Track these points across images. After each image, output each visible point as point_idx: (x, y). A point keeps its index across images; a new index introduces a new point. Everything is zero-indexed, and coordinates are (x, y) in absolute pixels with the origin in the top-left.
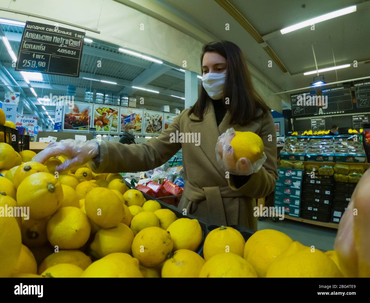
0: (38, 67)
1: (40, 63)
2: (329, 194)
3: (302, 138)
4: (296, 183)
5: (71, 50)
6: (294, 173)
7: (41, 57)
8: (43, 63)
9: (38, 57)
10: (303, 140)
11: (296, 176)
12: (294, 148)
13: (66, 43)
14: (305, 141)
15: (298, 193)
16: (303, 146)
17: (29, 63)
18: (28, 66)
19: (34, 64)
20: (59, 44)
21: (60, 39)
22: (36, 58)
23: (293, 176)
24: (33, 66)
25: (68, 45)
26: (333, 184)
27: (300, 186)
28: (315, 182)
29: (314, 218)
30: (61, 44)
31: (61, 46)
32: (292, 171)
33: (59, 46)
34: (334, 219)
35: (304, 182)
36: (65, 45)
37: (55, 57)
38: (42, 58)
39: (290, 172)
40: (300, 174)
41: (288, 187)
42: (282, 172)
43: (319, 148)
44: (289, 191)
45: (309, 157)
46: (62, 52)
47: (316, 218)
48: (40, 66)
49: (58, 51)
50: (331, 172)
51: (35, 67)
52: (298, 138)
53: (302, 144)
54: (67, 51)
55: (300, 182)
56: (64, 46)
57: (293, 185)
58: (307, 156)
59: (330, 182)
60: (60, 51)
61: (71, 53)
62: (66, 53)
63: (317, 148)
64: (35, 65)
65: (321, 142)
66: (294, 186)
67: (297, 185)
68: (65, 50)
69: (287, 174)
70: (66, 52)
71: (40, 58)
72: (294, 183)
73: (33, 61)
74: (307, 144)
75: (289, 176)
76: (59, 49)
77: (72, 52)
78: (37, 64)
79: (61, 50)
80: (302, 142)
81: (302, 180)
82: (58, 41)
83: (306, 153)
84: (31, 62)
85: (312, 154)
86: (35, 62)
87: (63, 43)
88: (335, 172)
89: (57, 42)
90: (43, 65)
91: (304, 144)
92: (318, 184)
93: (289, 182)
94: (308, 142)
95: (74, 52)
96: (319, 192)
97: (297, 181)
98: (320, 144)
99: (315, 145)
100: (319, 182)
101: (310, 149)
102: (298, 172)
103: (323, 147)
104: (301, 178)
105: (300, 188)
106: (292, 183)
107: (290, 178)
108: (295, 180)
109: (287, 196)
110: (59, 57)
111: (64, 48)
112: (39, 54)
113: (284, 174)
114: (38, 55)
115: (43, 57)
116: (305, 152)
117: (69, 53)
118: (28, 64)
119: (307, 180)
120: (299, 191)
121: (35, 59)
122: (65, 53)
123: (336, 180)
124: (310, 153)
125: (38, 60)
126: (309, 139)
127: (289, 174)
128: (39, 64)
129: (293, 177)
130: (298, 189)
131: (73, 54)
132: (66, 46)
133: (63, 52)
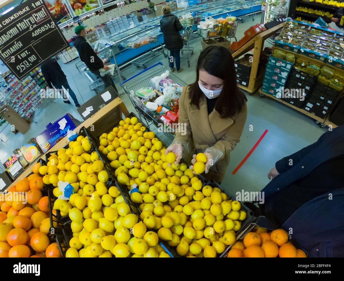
0: (32, 63)
1: (30, 59)
2: (309, 89)
3: (304, 25)
4: (283, 73)
5: (43, 25)
6: (284, 65)
7: (25, 53)
8: (32, 57)
9: (23, 55)
10: (304, 27)
11: (285, 67)
12: (291, 36)
13: (33, 23)
14: (305, 28)
15: (284, 81)
16: (302, 35)
17: (22, 66)
18: (24, 69)
19: (26, 64)
20: (28, 28)
21: (23, 23)
22: (23, 57)
23: (283, 66)
24: (28, 66)
25: (36, 23)
26: (314, 83)
27: (286, 76)
28: (300, 77)
29: (291, 102)
30: (29, 27)
31: (31, 29)
32: (283, 63)
33: (30, 30)
34: (306, 107)
35: (291, 74)
36: (33, 24)
37: (36, 44)
38: (28, 54)
39: (281, 63)
40: (289, 66)
41: (276, 74)
42: (274, 62)
43: (316, 42)
44: (276, 77)
45: (303, 51)
46: (37, 34)
47: (293, 103)
48: (33, 61)
49: (33, 36)
50: (316, 72)
51: (30, 65)
52: (299, 24)
53: (301, 33)
54: (41, 29)
55: (287, 73)
56: (34, 27)
57: (280, 74)
58: (301, 51)
59: (312, 81)
60: (35, 35)
61: (45, 28)
62: (42, 32)
63: (314, 42)
64: (28, 64)
65: (321, 36)
66: (282, 75)
67: (284, 75)
68: (38, 30)
69: (277, 64)
70: (40, 31)
71: (26, 55)
72: (282, 73)
73: (24, 62)
74: (306, 34)
75: (279, 66)
76: (33, 33)
77: (45, 26)
78: (29, 62)
79: (34, 33)
80: (302, 31)
81: (289, 72)
82: (24, 26)
83: (301, 47)
84: (23, 64)
85: (306, 50)
86: (26, 61)
87: (30, 25)
88: (320, 74)
89: (25, 28)
90: (35, 59)
91: (303, 33)
92: (302, 80)
93: (278, 71)
94: (308, 31)
95: (47, 25)
96: (301, 85)
97: (285, 72)
98: (318, 38)
99: (314, 37)
100: (304, 78)
101: (307, 41)
102: (288, 65)
103: (320, 43)
104: (289, 70)
105: (286, 78)
106: (280, 72)
107: (279, 67)
108: (284, 71)
109: (274, 81)
110: (39, 41)
111: (36, 29)
112: (22, 52)
113: (275, 63)
114: (22, 54)
115: (28, 52)
116: (301, 44)
117: (45, 30)
118: (23, 68)
119: (294, 73)
120: (285, 80)
121: (23, 59)
122: (40, 33)
123: (319, 80)
124: (305, 48)
125: (26, 58)
126: (309, 28)
127: (280, 64)
128: (30, 61)
129: (282, 68)
130: (284, 78)
131: (48, 28)
132: (35, 25)
133: (39, 33)
